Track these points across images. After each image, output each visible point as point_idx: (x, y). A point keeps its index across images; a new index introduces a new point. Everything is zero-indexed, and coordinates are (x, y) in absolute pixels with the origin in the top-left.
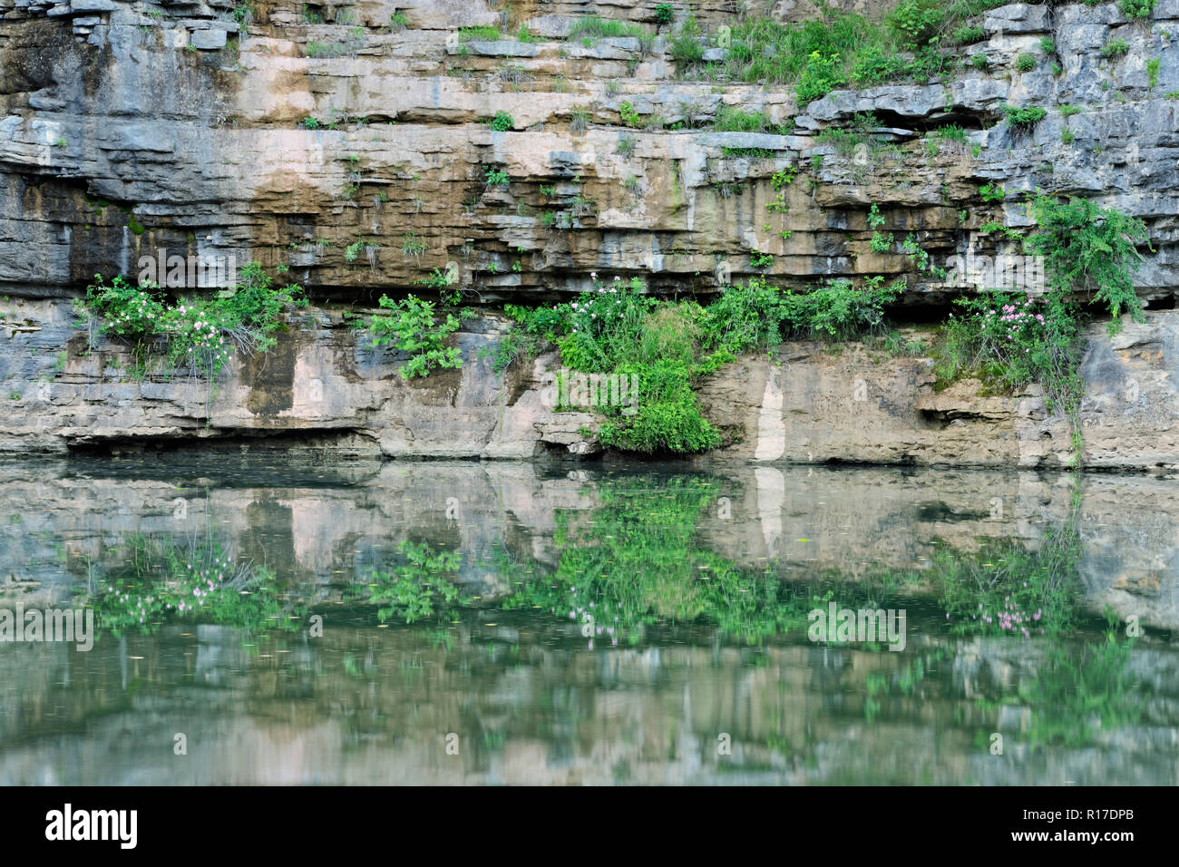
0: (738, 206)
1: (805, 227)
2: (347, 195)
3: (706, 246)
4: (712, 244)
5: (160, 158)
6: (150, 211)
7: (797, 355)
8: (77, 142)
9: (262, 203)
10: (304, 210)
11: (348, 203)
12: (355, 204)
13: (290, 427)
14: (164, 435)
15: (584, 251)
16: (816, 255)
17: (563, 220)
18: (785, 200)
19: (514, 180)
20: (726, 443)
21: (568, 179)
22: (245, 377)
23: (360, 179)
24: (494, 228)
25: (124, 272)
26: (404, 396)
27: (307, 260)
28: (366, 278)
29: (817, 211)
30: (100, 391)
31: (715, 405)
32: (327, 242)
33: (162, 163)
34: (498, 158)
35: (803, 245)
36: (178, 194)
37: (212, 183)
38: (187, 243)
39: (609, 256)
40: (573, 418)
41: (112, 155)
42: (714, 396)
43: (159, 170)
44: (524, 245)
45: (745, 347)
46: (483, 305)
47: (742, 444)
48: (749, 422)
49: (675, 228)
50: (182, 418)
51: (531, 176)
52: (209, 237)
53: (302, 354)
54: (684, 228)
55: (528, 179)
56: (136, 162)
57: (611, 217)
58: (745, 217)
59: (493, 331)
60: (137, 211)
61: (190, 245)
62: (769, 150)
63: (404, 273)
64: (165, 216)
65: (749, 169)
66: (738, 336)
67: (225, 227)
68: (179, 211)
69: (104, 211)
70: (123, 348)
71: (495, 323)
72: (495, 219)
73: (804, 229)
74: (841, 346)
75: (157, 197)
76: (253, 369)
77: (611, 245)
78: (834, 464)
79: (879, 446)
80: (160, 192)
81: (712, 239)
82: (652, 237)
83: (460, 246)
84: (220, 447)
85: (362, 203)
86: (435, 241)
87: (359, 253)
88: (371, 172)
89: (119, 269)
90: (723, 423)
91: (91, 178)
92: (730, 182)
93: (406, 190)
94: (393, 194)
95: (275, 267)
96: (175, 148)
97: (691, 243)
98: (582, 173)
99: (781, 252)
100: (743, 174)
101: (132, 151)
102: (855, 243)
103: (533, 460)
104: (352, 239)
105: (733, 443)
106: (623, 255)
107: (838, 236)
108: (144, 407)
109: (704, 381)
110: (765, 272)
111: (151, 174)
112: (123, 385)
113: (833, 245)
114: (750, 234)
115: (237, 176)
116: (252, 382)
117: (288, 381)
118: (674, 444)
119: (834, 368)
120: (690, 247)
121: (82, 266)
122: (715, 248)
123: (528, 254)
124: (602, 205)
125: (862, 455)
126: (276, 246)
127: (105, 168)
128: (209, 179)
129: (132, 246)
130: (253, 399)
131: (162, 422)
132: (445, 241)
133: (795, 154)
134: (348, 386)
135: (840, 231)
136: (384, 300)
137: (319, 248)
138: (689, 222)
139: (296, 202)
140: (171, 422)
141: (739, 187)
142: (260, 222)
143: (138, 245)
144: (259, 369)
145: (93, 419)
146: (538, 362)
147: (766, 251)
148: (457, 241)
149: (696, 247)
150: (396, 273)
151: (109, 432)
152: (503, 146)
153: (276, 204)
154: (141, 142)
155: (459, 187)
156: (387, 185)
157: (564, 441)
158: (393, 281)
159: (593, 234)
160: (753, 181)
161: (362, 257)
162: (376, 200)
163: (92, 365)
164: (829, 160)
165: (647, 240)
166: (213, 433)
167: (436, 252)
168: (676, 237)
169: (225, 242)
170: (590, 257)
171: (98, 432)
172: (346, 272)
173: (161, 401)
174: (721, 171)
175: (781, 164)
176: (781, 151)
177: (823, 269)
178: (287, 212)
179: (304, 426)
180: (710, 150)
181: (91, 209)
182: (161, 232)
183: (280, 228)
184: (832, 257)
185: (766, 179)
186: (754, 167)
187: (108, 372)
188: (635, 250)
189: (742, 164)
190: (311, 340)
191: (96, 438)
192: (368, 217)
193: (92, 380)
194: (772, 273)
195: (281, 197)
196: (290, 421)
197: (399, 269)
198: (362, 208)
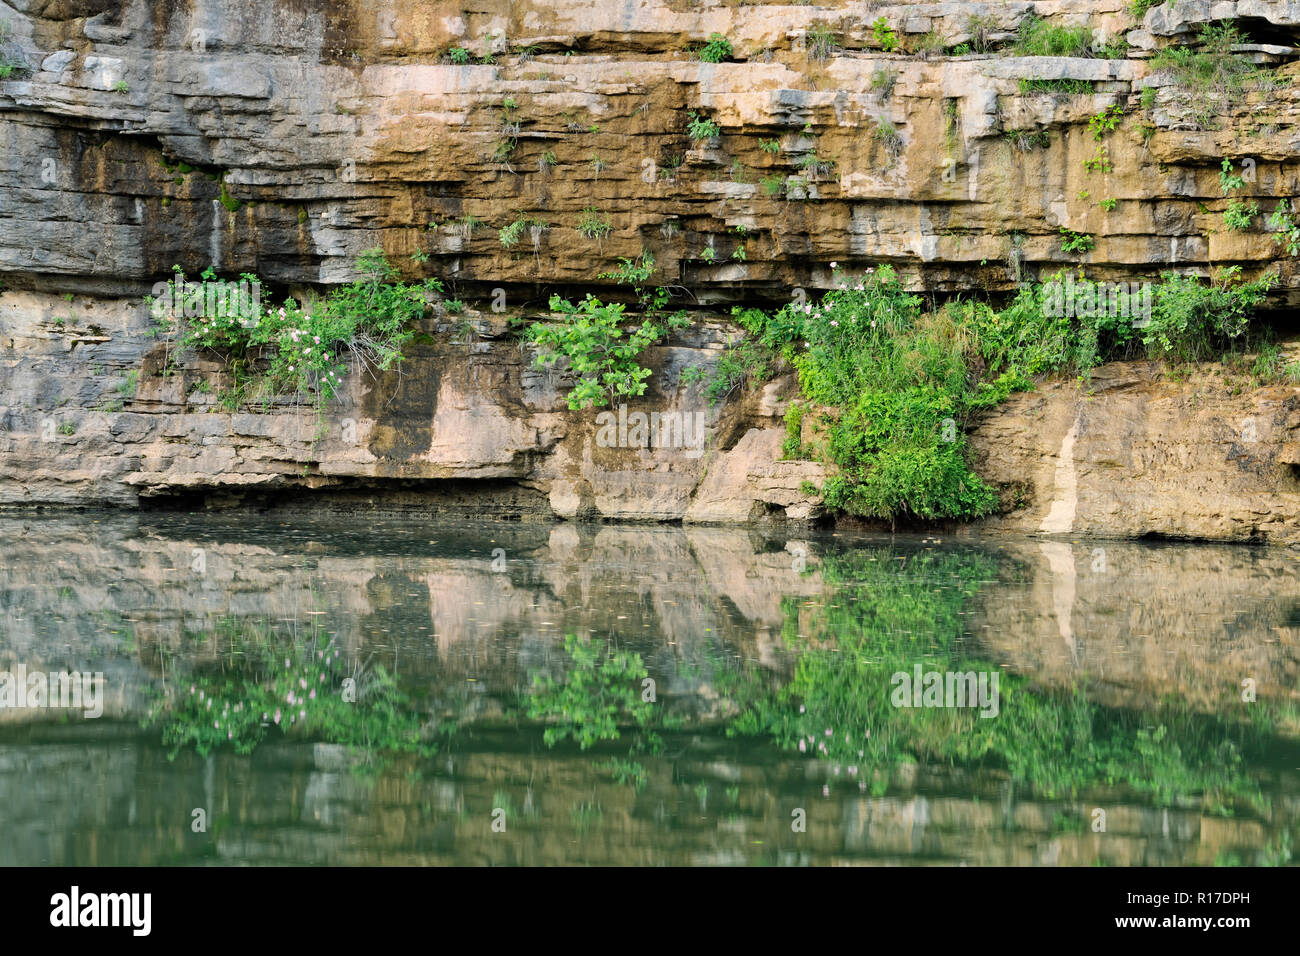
0: (1043, 164)
1: (1139, 194)
2: (501, 155)
3: (997, 223)
4: (1005, 221)
5: (252, 106)
6: (244, 179)
7: (1122, 381)
8: (143, 85)
9: (388, 168)
10: (443, 177)
11: (502, 167)
12: (510, 168)
13: (424, 475)
14: (259, 484)
15: (826, 232)
16: (1155, 235)
17: (796, 187)
18: (1109, 155)
19: (725, 133)
20: (1005, 508)
21: (797, 129)
22: (369, 407)
23: (517, 132)
24: (705, 200)
25: (215, 263)
26: (582, 435)
27: (453, 244)
28: (535, 270)
29: (1155, 170)
30: (180, 424)
31: (993, 453)
32: (476, 220)
33: (255, 114)
34: (704, 101)
35: (1134, 220)
36: (278, 156)
37: (320, 140)
38: (296, 223)
39: (861, 239)
40: (796, 469)
41: (190, 104)
42: (991, 439)
43: (252, 123)
44: (745, 223)
45: (1046, 370)
46: (703, 308)
47: (1029, 510)
48: (1041, 479)
49: (950, 197)
50: (284, 461)
51: (746, 125)
52: (324, 215)
53: (448, 376)
54: (966, 198)
55: (744, 131)
56: (220, 112)
57: (854, 182)
58: (1054, 180)
59: (714, 345)
60: (228, 179)
61: (301, 226)
62: (1085, 82)
63: (584, 264)
64: (265, 186)
65: (1055, 109)
66: (1039, 353)
67: (343, 200)
68: (281, 178)
69: (187, 178)
70: (216, 366)
71: (719, 333)
72: (706, 186)
73: (1136, 197)
74: (1190, 368)
75: (252, 160)
76: (380, 396)
77: (863, 220)
78: (1153, 540)
79: (1217, 516)
80: (256, 152)
81: (1005, 212)
82: (919, 210)
83: (659, 226)
84: (341, 502)
85: (523, 167)
86: (624, 218)
87: (521, 235)
88: (534, 122)
89: (208, 258)
90: (1003, 479)
91: (163, 135)
92: (1030, 130)
93: (582, 148)
94: (562, 151)
95: (410, 255)
96: (271, 92)
97: (974, 218)
98: (813, 121)
99: (1105, 231)
100: (1047, 119)
101: (214, 97)
102: (1209, 216)
103: (750, 525)
104: (511, 216)
105: (1016, 508)
106: (882, 236)
107: (1186, 205)
108: (236, 447)
109: (981, 418)
110: (1083, 260)
111: (241, 128)
112: (212, 416)
113: (1180, 219)
114: (1059, 205)
115: (353, 130)
116: (378, 414)
117: (428, 414)
118: (921, 506)
119: (1169, 401)
120: (974, 224)
121: (161, 254)
122: (1009, 226)
123: (755, 235)
124: (844, 166)
125: (1194, 528)
126: (411, 227)
127: (182, 122)
128: (315, 135)
129: (224, 227)
130: (375, 439)
131: (259, 467)
132: (637, 219)
133: (1124, 87)
134: (505, 421)
135: (1186, 199)
136: (554, 302)
137: (466, 228)
138: (972, 188)
139: (431, 166)
140: (270, 467)
141: (1042, 137)
142: (388, 193)
143: (232, 225)
144: (389, 396)
145: (168, 462)
146: (768, 389)
147: (1081, 230)
148: (652, 218)
149: (983, 224)
150: (573, 264)
151: (189, 480)
152: (712, 83)
153: (408, 168)
154: (224, 85)
155: (654, 142)
156: (556, 140)
157: (782, 502)
158: (569, 274)
159: (838, 206)
160: (1064, 127)
161: (526, 241)
162: (541, 161)
163: (172, 390)
164: (1164, 95)
165: (911, 215)
166: (325, 483)
167: (624, 233)
168: (953, 209)
169: (347, 220)
170: (836, 240)
171: (174, 480)
172: (507, 262)
173: (257, 438)
174: (1016, 114)
175: (1102, 101)
176: (1104, 81)
177: (1165, 254)
178: (421, 179)
179: (443, 474)
180: (1002, 84)
181: (168, 177)
182: (263, 208)
183: (415, 201)
184: (1179, 237)
185: (1082, 123)
186: (1063, 108)
187: (192, 399)
188: (898, 230)
189: (1044, 103)
190: (464, 357)
191: (174, 488)
192: (532, 186)
193: (174, 409)
194: (1092, 261)
195: (411, 158)
196: (423, 468)
197: (578, 257)
198: (524, 173)
